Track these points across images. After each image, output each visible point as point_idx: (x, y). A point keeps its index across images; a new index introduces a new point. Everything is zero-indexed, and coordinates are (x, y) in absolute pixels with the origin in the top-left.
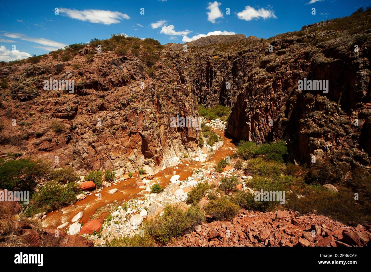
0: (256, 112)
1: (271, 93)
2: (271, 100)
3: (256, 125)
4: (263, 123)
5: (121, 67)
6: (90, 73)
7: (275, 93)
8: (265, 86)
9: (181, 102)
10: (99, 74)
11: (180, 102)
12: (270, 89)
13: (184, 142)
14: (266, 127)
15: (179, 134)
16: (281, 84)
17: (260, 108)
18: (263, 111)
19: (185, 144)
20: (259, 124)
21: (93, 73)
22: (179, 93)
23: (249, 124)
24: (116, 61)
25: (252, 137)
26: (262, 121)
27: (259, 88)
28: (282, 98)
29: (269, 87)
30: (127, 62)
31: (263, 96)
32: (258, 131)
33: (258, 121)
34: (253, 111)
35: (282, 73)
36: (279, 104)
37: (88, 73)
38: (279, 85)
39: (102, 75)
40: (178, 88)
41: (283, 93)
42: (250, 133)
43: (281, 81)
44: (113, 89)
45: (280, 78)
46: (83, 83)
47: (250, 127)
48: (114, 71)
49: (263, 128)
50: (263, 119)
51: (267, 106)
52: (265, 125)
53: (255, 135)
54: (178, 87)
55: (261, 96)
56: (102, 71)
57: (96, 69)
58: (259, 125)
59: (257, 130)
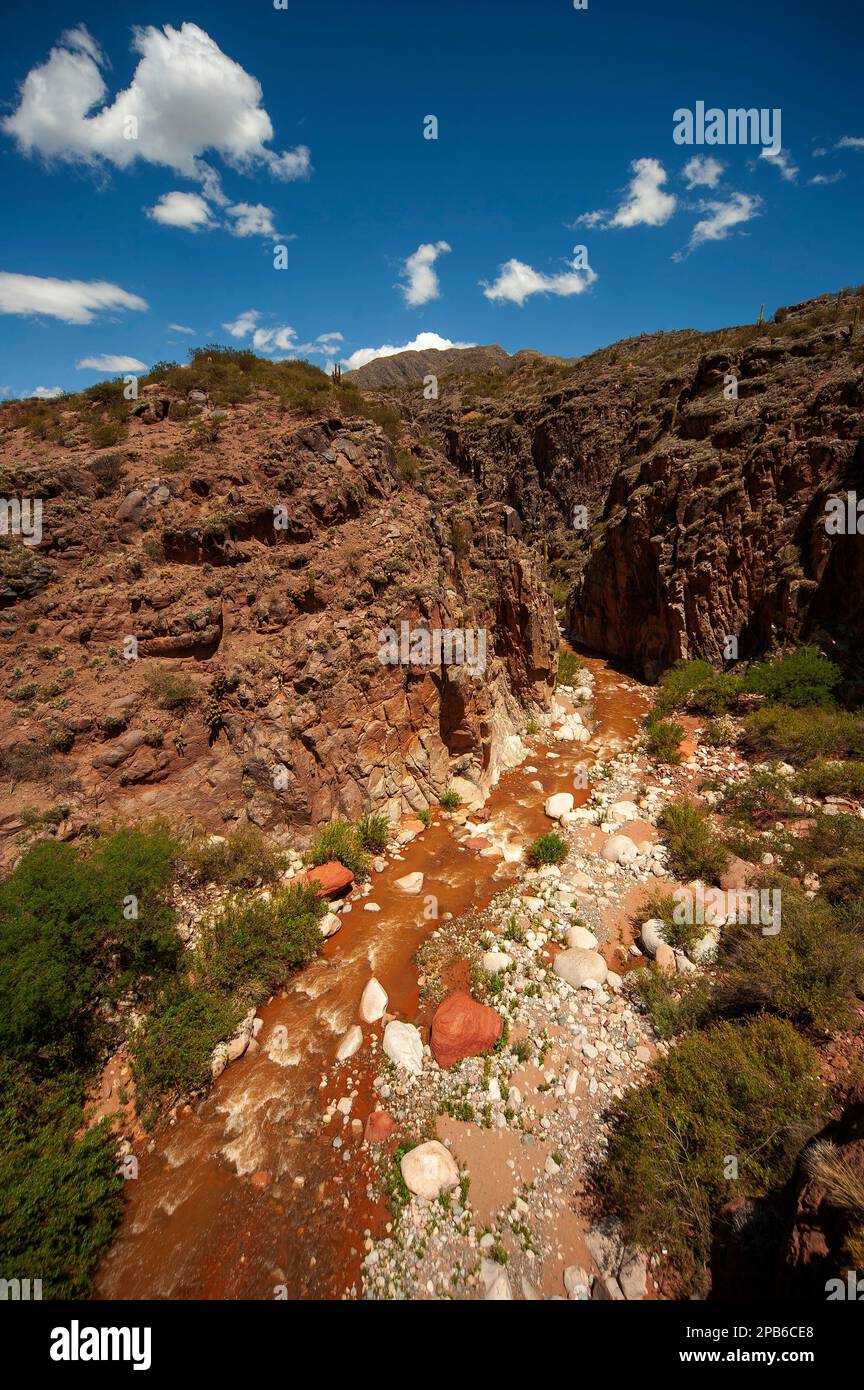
0: (699, 571)
1: (741, 511)
2: (745, 531)
3: (702, 609)
4: (723, 603)
5: (329, 454)
6: (235, 482)
7: (754, 510)
8: (718, 492)
9: (502, 558)
10: (266, 486)
11: (498, 561)
12: (739, 499)
13: (516, 687)
14: (734, 612)
15: (501, 663)
16: (771, 480)
17: (712, 559)
18: (723, 567)
19: (520, 692)
20: (710, 604)
21: (246, 482)
22: (493, 531)
23: (680, 607)
24: (311, 434)
25: (691, 645)
26: (720, 594)
27: (700, 498)
28: (780, 523)
29: (735, 491)
30: (346, 438)
31: (717, 521)
32: (709, 626)
33: (710, 598)
34: (691, 569)
35: (775, 449)
36: (771, 540)
37: (229, 482)
38: (768, 485)
39: (280, 488)
40: (486, 515)
41: (780, 507)
42: (683, 634)
43: (773, 471)
44: (323, 535)
45: (769, 465)
46: (224, 521)
47: (683, 615)
48: (312, 469)
49: (723, 617)
50: (723, 589)
51: (733, 549)
52: (731, 606)
53: (701, 639)
54: (484, 511)
55: (708, 521)
56: (276, 473)
57: (254, 466)
58: (712, 608)
59: (706, 624)
